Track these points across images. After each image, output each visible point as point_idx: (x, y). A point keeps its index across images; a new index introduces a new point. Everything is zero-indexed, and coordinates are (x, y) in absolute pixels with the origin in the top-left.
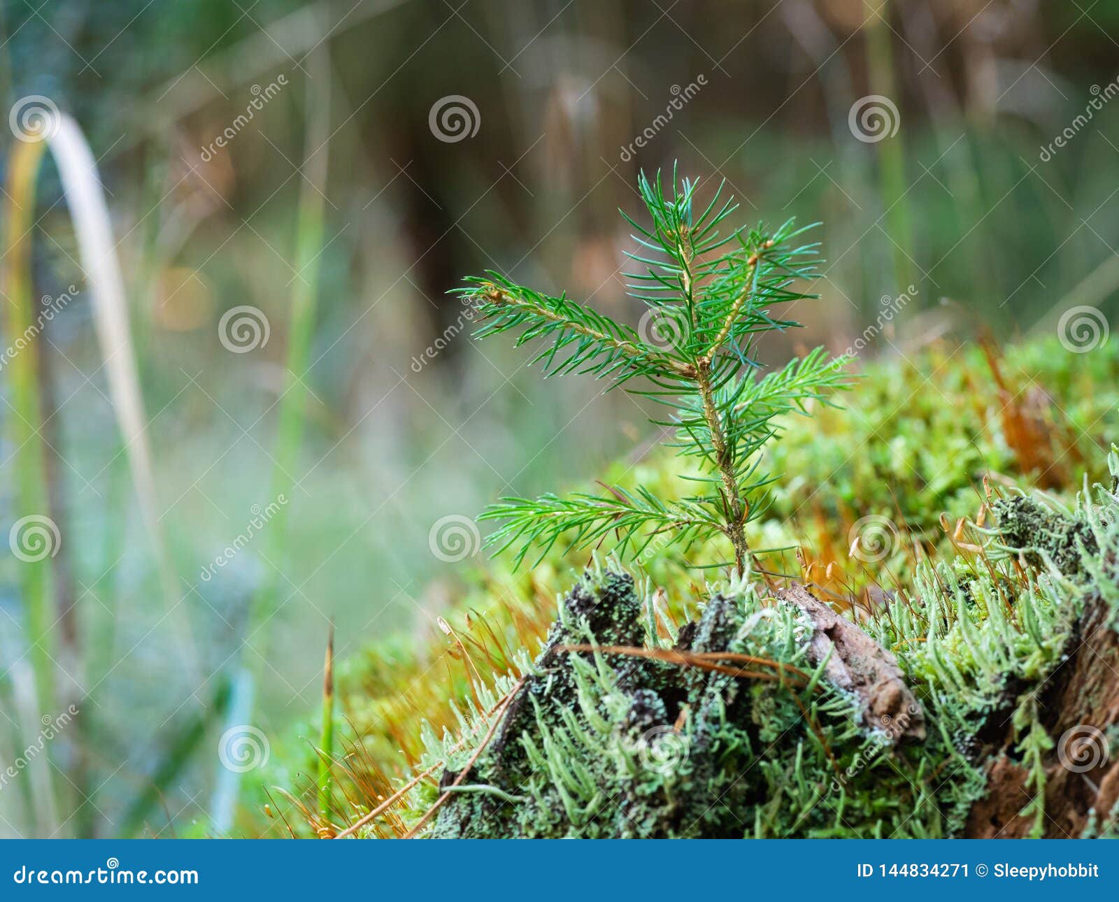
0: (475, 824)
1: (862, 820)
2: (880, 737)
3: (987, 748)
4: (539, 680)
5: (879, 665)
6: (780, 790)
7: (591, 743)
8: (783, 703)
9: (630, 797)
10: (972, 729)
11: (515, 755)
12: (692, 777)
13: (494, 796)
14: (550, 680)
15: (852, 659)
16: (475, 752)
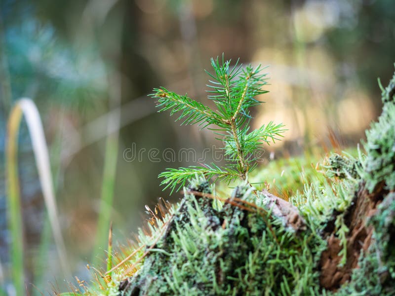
0: (156, 263)
1: (286, 258)
2: (291, 230)
3: (327, 234)
4: (178, 216)
5: (291, 209)
6: (258, 249)
7: (195, 235)
8: (259, 220)
9: (208, 250)
10: (322, 228)
11: (170, 241)
12: (228, 242)
13: (163, 254)
14: (182, 216)
15: (282, 209)
16: (156, 240)
